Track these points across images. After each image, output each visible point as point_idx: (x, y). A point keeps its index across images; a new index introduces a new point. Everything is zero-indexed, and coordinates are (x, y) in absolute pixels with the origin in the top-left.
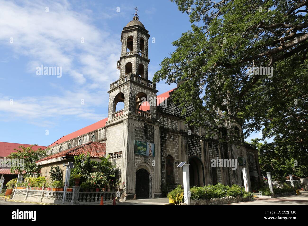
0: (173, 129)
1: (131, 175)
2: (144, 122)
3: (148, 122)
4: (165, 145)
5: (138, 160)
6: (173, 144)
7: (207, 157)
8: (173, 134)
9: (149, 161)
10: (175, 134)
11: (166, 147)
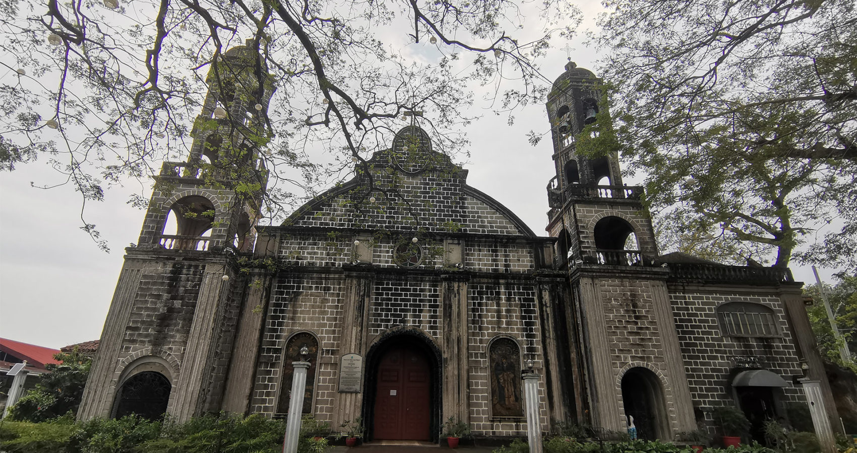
0: (330, 264)
1: (100, 389)
2: (173, 261)
3: (185, 259)
4: (294, 306)
5: (130, 352)
6: (325, 301)
7: (458, 327)
8: (323, 276)
9: (166, 352)
10: (332, 276)
11: (295, 312)
